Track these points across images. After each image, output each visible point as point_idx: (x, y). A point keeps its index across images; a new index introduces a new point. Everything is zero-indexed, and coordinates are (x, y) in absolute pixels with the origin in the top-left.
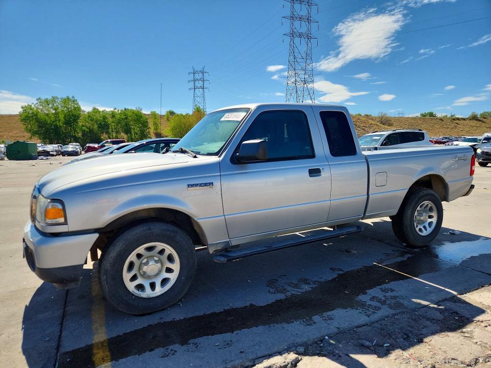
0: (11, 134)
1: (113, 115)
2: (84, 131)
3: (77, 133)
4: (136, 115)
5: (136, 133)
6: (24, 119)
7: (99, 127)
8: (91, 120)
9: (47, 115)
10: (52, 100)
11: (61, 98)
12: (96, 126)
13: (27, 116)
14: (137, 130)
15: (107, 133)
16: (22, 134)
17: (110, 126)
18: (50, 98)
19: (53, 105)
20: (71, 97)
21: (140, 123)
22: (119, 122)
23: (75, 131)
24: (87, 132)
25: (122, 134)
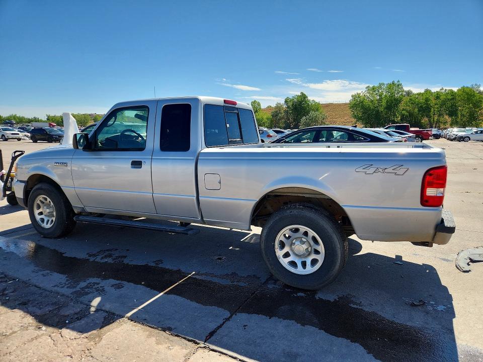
0: (343, 120)
1: (438, 96)
2: (403, 115)
3: (397, 117)
4: (467, 94)
5: (463, 115)
6: (352, 107)
7: (419, 111)
8: (412, 103)
9: (372, 101)
10: (378, 87)
11: (387, 84)
12: (416, 110)
13: (355, 104)
14: (465, 112)
15: (429, 116)
16: (351, 120)
17: (432, 110)
18: (377, 85)
19: (378, 91)
20: (396, 82)
21: (471, 103)
22: (444, 103)
23: (395, 115)
24: (407, 116)
25: (447, 117)
